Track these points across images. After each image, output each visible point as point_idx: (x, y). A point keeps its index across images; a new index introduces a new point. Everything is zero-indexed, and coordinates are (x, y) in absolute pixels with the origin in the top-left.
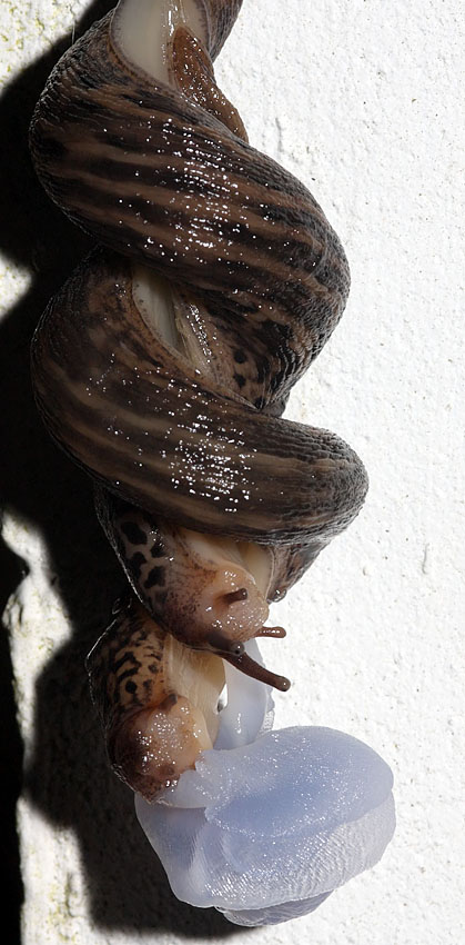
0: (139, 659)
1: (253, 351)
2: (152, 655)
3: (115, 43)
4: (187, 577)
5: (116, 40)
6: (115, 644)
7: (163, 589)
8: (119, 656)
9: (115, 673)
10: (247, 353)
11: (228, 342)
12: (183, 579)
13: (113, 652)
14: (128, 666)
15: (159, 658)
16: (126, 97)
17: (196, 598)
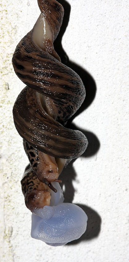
0: (34, 183)
1: (63, 111)
2: (37, 183)
3: (32, 42)
4: (42, 165)
5: (33, 41)
6: (28, 178)
7: (37, 168)
8: (29, 181)
9: (28, 185)
10: (62, 112)
11: (58, 109)
12: (41, 166)
13: (28, 180)
14: (31, 184)
15: (39, 184)
16: (38, 55)
17: (43, 170)
